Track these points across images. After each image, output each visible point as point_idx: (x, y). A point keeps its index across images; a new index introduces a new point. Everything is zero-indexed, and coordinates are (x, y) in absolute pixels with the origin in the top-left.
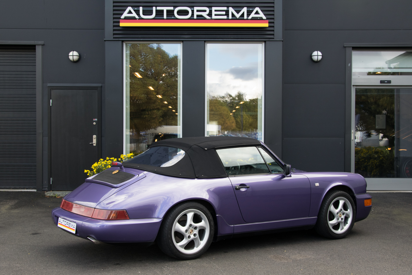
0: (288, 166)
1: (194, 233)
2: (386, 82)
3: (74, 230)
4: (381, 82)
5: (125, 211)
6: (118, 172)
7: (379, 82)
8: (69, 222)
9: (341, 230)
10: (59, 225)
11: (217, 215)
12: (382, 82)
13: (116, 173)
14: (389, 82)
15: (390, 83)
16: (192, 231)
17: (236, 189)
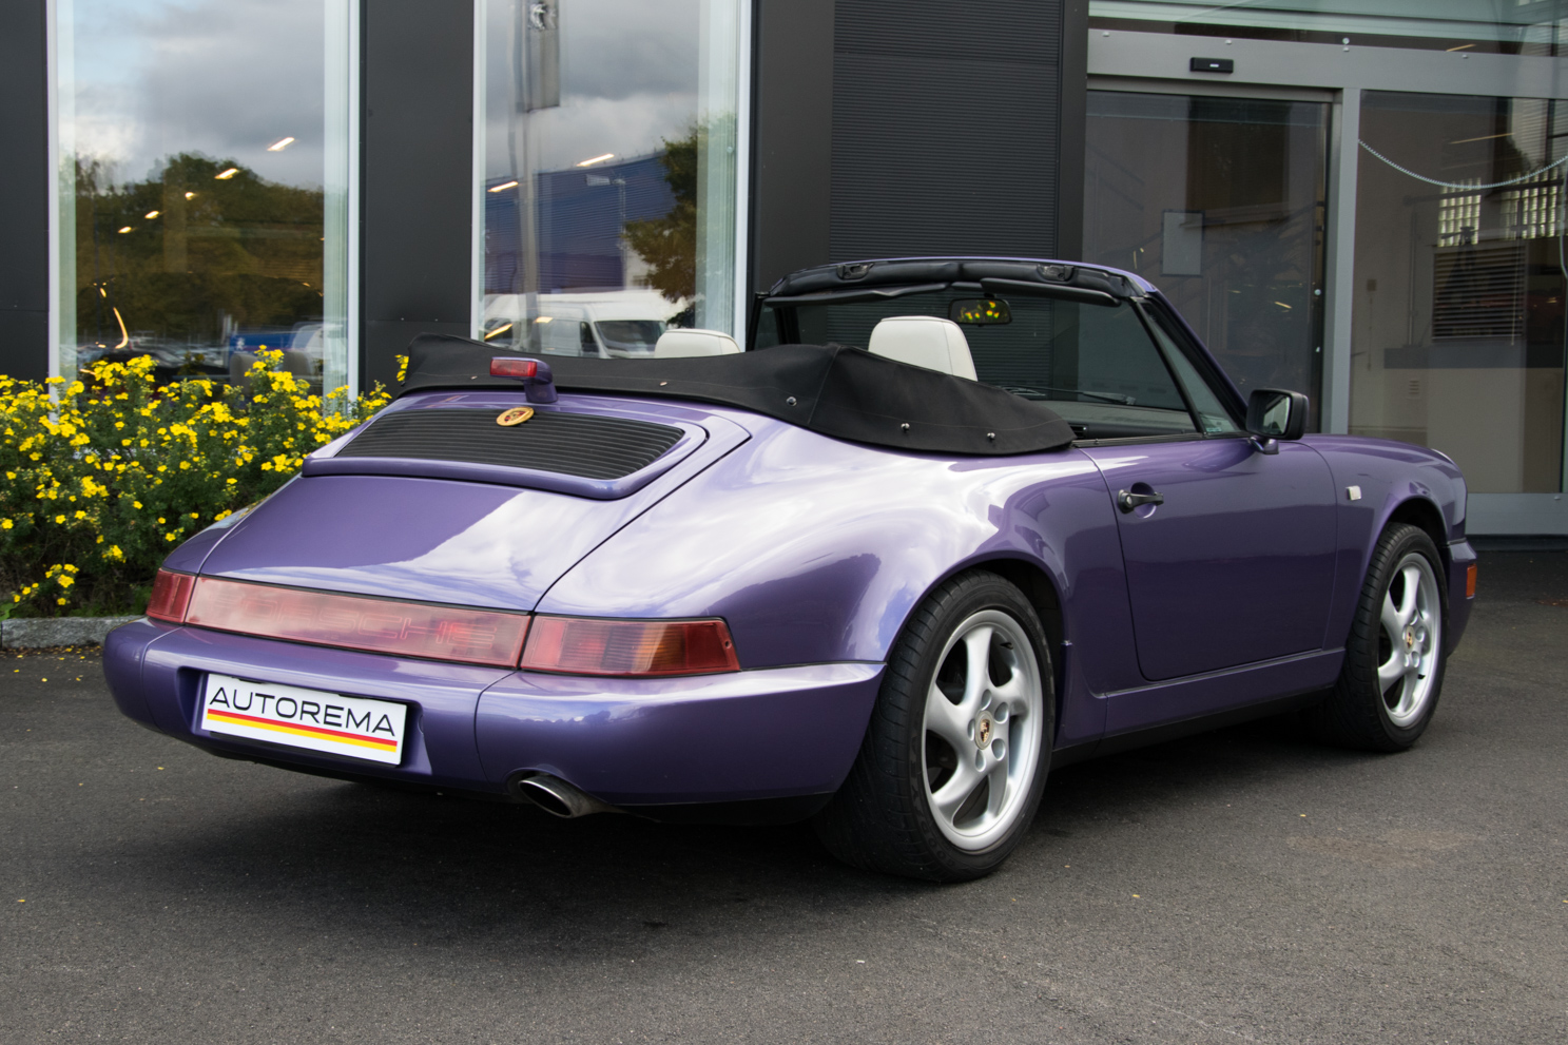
0: (1299, 399)
1: (994, 737)
2: (1212, 66)
3: (394, 743)
4: (1195, 67)
5: (722, 622)
6: (532, 418)
7: (1187, 64)
8: (324, 700)
9: (1406, 709)
10: (210, 724)
11: (1067, 643)
12: (1197, 65)
13: (526, 422)
14: (1227, 66)
15: (1230, 71)
16: (988, 725)
17: (1125, 508)
